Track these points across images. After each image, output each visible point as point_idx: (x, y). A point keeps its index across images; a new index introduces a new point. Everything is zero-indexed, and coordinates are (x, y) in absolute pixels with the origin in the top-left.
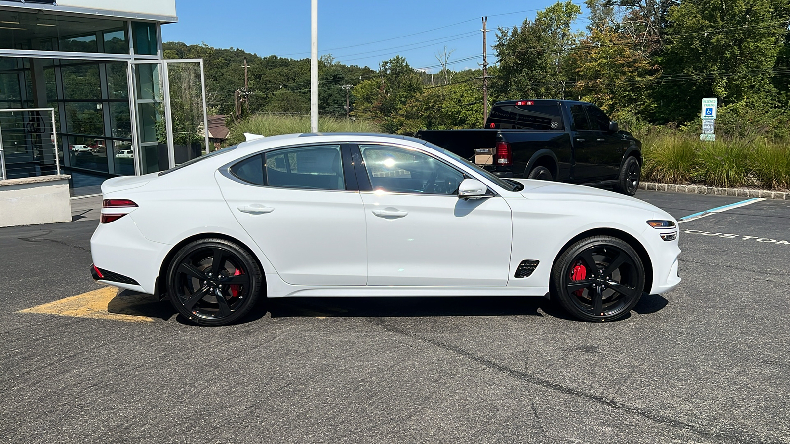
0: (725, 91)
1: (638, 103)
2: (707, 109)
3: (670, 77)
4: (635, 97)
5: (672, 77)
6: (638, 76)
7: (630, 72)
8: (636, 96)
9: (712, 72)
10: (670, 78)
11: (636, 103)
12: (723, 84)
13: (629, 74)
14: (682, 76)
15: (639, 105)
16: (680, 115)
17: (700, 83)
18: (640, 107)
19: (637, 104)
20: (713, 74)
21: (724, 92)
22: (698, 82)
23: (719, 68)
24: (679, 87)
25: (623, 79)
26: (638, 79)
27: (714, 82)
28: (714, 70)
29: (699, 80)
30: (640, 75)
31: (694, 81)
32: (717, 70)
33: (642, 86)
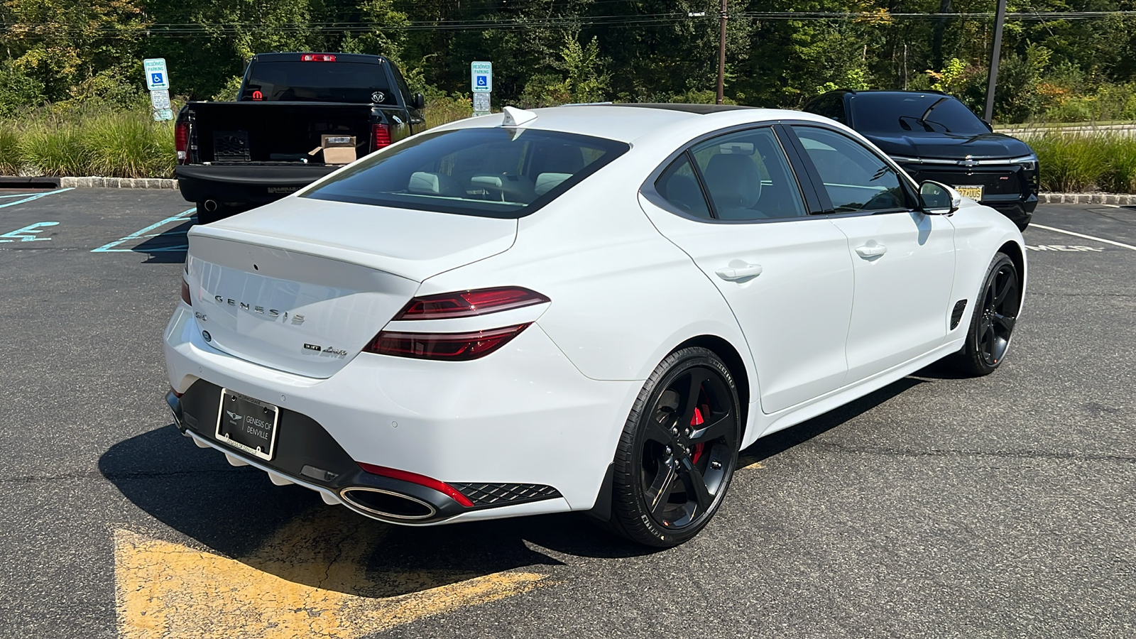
0: (251, 51)
1: (122, 65)
2: (479, 78)
3: (168, 26)
4: (117, 55)
5: (170, 28)
6: (118, 22)
7: (105, 15)
8: (118, 53)
9: (232, 23)
10: (168, 29)
11: (119, 64)
12: (247, 42)
13: (104, 18)
14: (189, 27)
15: (125, 67)
16: (190, 85)
17: (217, 38)
18: (127, 71)
19: (121, 67)
20: (232, 27)
21: (250, 54)
22: (214, 37)
23: (240, 18)
24: (183, 42)
25: (96, 24)
26: (119, 27)
27: (235, 38)
28: (234, 21)
29: (214, 33)
30: (121, 21)
31: (206, 34)
32: (237, 21)
33: (126, 37)
